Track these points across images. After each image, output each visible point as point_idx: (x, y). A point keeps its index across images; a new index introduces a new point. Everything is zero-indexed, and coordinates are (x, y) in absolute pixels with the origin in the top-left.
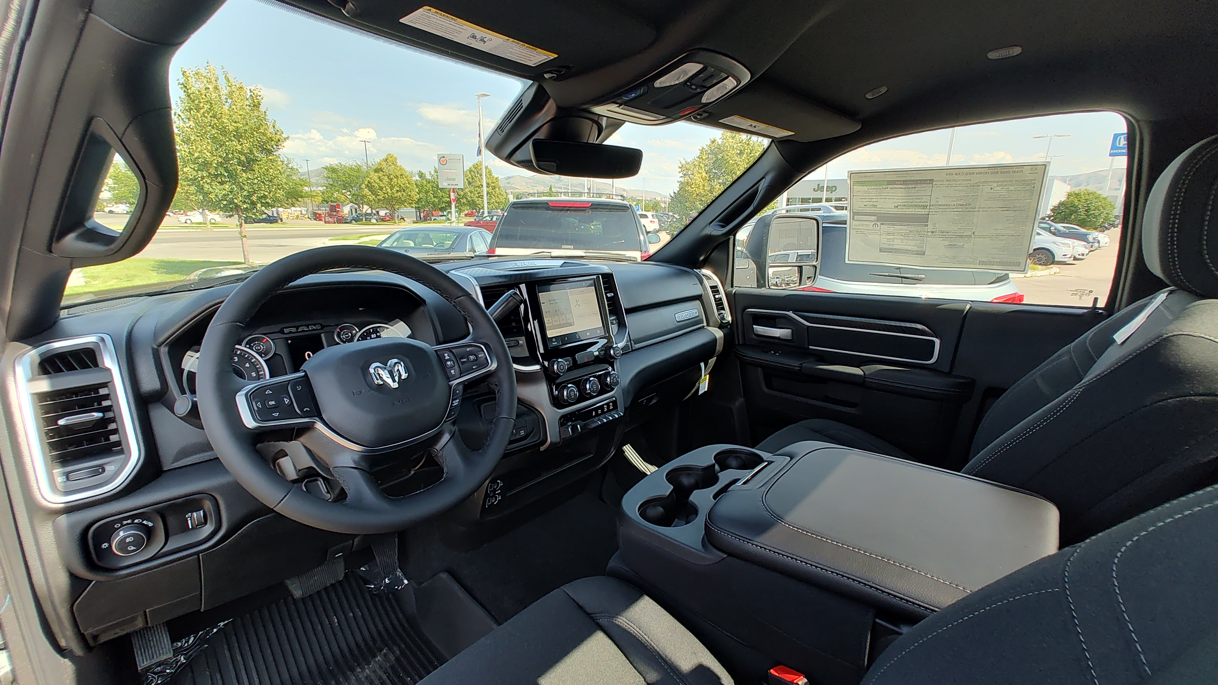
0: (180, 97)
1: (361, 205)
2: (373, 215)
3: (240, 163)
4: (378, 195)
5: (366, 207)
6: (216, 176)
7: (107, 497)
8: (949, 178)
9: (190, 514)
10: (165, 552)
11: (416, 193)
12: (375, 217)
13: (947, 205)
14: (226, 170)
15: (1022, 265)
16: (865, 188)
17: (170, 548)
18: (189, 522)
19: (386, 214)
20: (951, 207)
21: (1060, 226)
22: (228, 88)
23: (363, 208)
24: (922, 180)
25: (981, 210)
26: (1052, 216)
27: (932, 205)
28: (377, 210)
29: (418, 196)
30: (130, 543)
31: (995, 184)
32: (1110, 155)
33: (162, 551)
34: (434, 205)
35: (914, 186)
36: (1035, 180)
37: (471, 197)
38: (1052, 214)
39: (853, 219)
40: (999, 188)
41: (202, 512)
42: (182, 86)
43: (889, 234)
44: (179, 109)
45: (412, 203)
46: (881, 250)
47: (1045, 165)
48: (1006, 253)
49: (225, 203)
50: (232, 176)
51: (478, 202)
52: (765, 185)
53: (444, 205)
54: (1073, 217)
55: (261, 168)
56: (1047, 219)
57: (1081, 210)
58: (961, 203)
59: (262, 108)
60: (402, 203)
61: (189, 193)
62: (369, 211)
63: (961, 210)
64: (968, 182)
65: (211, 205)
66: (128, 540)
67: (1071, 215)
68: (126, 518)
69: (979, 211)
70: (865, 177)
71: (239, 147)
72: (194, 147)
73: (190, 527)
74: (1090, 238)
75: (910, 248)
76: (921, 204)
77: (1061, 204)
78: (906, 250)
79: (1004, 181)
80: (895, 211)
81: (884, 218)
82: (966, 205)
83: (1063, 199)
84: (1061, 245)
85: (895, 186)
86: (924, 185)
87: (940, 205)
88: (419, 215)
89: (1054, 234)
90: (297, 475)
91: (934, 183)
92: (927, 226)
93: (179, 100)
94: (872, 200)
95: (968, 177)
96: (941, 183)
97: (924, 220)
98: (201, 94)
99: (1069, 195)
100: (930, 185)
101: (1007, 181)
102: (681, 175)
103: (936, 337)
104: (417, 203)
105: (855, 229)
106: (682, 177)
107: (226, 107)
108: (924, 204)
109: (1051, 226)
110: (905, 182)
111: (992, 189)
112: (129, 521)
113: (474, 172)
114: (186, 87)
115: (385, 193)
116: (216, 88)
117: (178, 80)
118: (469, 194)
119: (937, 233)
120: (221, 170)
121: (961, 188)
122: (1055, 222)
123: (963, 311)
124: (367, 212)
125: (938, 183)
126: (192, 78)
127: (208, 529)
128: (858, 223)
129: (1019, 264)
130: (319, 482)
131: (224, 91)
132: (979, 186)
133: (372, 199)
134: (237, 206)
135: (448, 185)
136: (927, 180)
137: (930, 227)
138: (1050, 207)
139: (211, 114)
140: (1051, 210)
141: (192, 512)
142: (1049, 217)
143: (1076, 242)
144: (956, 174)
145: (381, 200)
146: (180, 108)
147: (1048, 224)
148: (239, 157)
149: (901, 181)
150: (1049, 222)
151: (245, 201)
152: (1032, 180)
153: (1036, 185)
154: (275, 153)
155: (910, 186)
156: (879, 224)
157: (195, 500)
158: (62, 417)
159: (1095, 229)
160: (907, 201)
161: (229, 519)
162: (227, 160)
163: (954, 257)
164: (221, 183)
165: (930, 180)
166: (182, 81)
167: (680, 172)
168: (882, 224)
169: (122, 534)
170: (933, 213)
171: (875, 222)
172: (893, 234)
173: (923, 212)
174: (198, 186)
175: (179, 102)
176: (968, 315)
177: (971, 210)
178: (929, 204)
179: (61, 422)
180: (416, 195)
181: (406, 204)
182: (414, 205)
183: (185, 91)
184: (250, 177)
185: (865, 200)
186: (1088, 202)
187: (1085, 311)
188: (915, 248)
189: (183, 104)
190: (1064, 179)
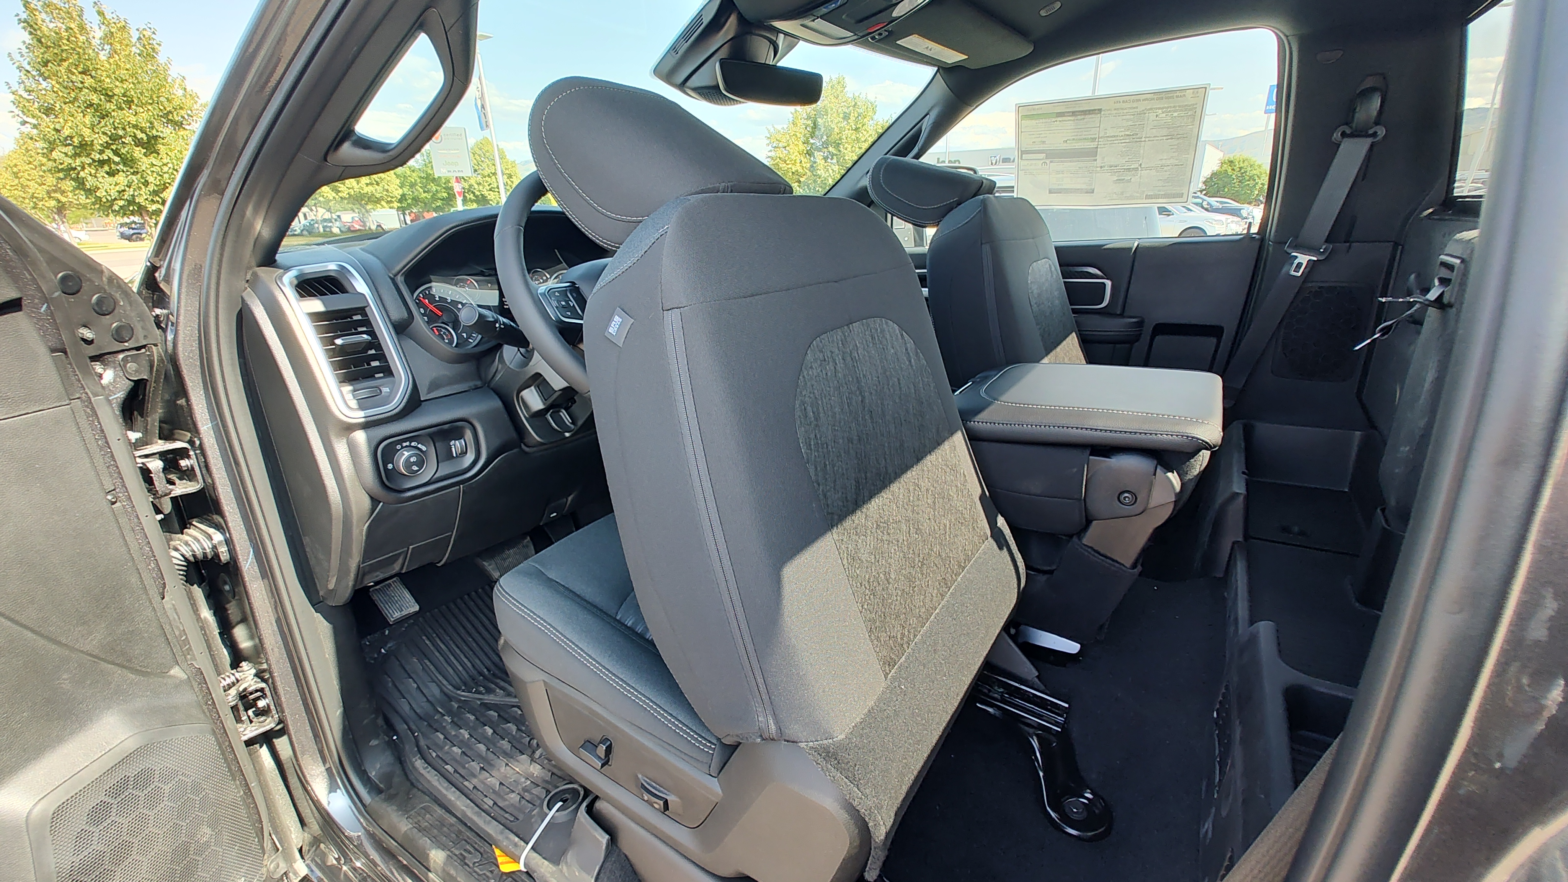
0: (24, 42)
1: (314, 208)
2: (333, 221)
3: (139, 143)
4: (340, 192)
5: (321, 211)
6: (102, 163)
7: (388, 417)
8: (1117, 106)
9: (453, 441)
10: (436, 478)
11: (396, 187)
12: (338, 223)
13: (1115, 136)
14: (116, 153)
15: (1185, 196)
16: (1034, 122)
17: (443, 474)
18: (453, 449)
19: (353, 218)
20: (1119, 138)
21: (1214, 201)
22: (103, 27)
23: (317, 211)
24: (1090, 111)
25: (1147, 139)
26: (1204, 190)
27: (1101, 138)
28: (338, 213)
29: (400, 192)
30: (414, 463)
31: (1160, 111)
32: (1265, 113)
33: (436, 476)
34: (425, 204)
35: (1083, 117)
36: (1196, 104)
37: (479, 191)
38: (1204, 187)
39: (1021, 159)
40: (1164, 115)
41: (462, 441)
42: (25, 24)
43: (1058, 172)
44: (26, 62)
45: (391, 202)
46: (1050, 192)
47: (1206, 88)
48: (1170, 184)
49: (121, 203)
50: (129, 162)
51: (489, 197)
52: (931, 122)
53: (439, 203)
54: (1226, 190)
55: (171, 150)
56: (1199, 193)
57: (1235, 181)
58: (1127, 133)
59: (161, 58)
60: (378, 201)
61: (36, 198)
62: (327, 216)
63: (1127, 141)
64: (1135, 110)
65: (99, 208)
66: (412, 460)
67: (1224, 187)
68: (405, 440)
69: (1145, 141)
70: (1034, 109)
71: (133, 120)
72: (61, 120)
73: (455, 455)
74: (1244, 213)
75: (1078, 187)
76: (1090, 137)
77: (1214, 174)
78: (1076, 189)
79: (1168, 107)
80: (1064, 146)
81: (1053, 155)
82: (1133, 135)
83: (1216, 168)
84: (1214, 222)
85: (1064, 118)
86: (1093, 116)
87: (1108, 137)
88: (403, 219)
89: (1206, 210)
90: (544, 404)
91: (1102, 113)
92: (1096, 160)
93: (23, 48)
94: (1041, 136)
95: (1135, 105)
96: (1109, 112)
97: (1092, 153)
98: (61, 38)
99: (1222, 163)
100: (1099, 115)
101: (1171, 107)
102: (770, 148)
103: (1107, 279)
104: (400, 201)
105: (1023, 170)
106: (771, 151)
107: (103, 56)
108: (1093, 136)
109: (1204, 200)
110: (1074, 113)
111: (1157, 116)
112: (408, 444)
113: (479, 155)
114: (31, 26)
115: (349, 188)
116: (82, 28)
117: (17, 15)
118: (476, 186)
119: (1106, 168)
120: (109, 153)
121: (1128, 117)
122: (1209, 197)
123: (1131, 249)
124: (324, 217)
125: (1106, 113)
126: (40, 12)
127: (470, 457)
128: (1026, 162)
129: (1181, 195)
130: (561, 414)
131: (98, 34)
132: (1145, 113)
133: (332, 198)
134: (140, 206)
135: (449, 171)
136: (1095, 110)
137: (1099, 163)
138: (1202, 179)
139: (80, 70)
140: (1204, 183)
141: (455, 440)
142: (1201, 191)
143: (1231, 218)
144: (1123, 102)
145: (345, 198)
146: (28, 59)
147: (1201, 198)
148: (134, 133)
149: (1069, 112)
150: (1202, 196)
151: (152, 200)
152: (1193, 105)
153: (1197, 110)
154: (187, 127)
155: (1079, 117)
156: (1048, 162)
157: (457, 427)
158: (338, 337)
159: (1250, 203)
160: (1075, 134)
161: (488, 448)
162: (115, 138)
163: (1122, 193)
164: (112, 174)
165: (1099, 110)
166: (24, 16)
167: (768, 145)
168: (1051, 162)
169: (406, 454)
170: (1102, 146)
171: (1044, 161)
172: (1063, 172)
173: (1093, 145)
174: (76, 179)
175: (24, 50)
176: (1137, 251)
177: (1138, 140)
178: (1097, 136)
179: (339, 342)
180: (396, 190)
181: (383, 203)
182: (396, 205)
183: (31, 34)
184: (154, 163)
185: (1033, 136)
186: (1243, 171)
187: (1242, 236)
188: (1084, 187)
189: (31, 54)
190: (1216, 145)
